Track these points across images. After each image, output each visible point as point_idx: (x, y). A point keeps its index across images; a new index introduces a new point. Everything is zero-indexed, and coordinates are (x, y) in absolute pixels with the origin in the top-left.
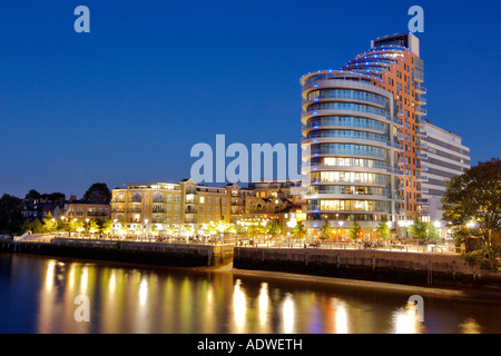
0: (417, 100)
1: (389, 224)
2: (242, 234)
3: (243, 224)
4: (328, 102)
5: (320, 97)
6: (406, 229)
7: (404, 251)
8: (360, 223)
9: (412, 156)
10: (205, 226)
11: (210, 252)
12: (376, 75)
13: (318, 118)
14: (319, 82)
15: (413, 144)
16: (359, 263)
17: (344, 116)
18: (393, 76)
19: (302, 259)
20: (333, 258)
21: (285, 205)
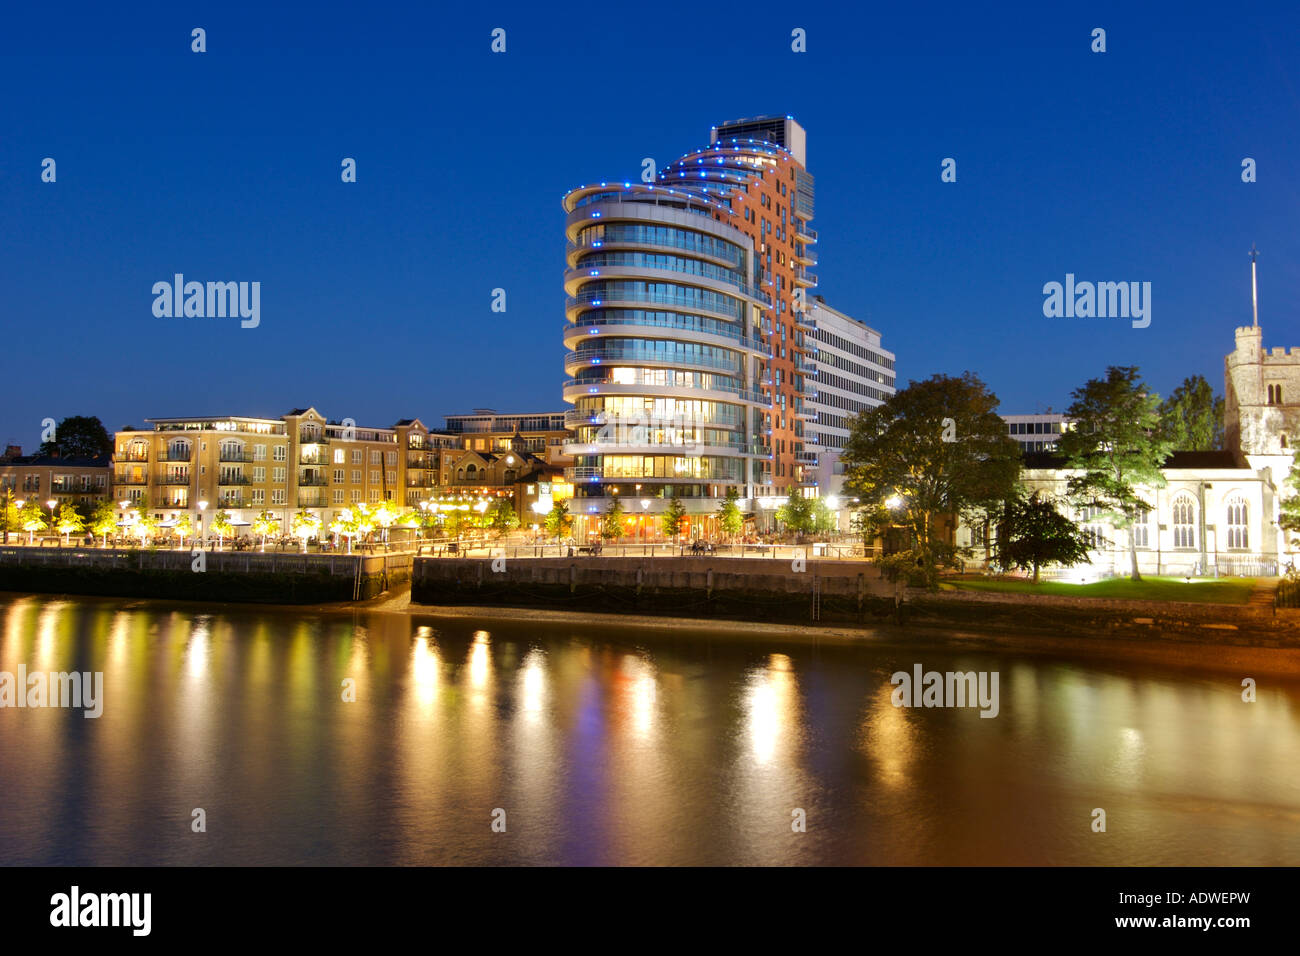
0: (800, 254)
1: (741, 505)
2: (433, 532)
3: (434, 508)
4: (623, 251)
5: (604, 239)
6: (773, 513)
7: (768, 556)
8: (684, 502)
9: (789, 367)
10: (346, 514)
11: (357, 571)
12: (721, 199)
13: (600, 285)
14: (605, 206)
15: (791, 344)
16: (679, 583)
17: (656, 282)
18: (754, 202)
19: (564, 580)
20: (628, 575)
21: (528, 466)
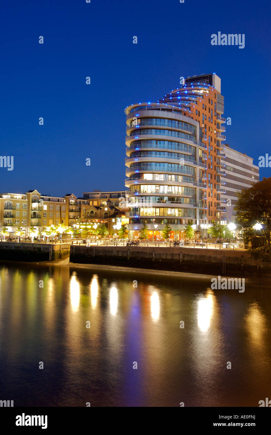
0: (218, 128)
1: (194, 227)
2: (77, 235)
3: (78, 227)
4: (148, 129)
5: (141, 124)
6: (207, 230)
7: (205, 248)
8: (171, 226)
9: (214, 173)
10: (48, 229)
11: (51, 250)
12: (186, 107)
13: (139, 142)
14: (141, 112)
15: (215, 163)
16: (169, 257)
17: (160, 140)
18: (200, 108)
19: (125, 255)
20: (149, 254)
21: (113, 211)
